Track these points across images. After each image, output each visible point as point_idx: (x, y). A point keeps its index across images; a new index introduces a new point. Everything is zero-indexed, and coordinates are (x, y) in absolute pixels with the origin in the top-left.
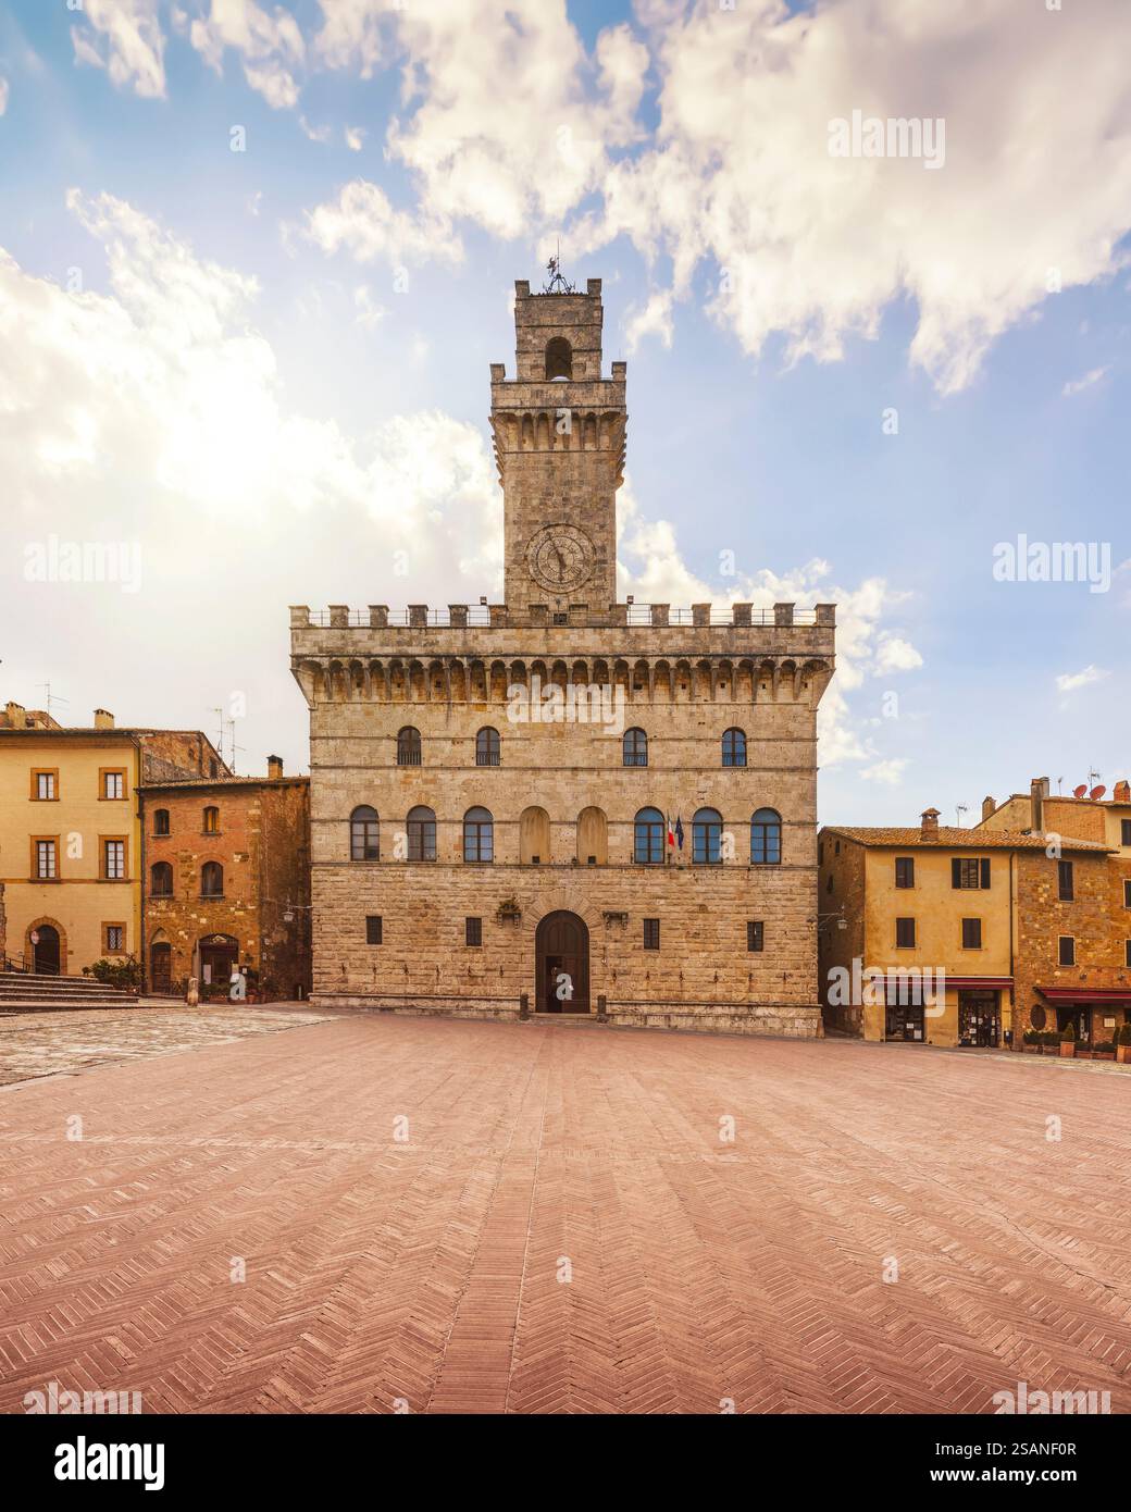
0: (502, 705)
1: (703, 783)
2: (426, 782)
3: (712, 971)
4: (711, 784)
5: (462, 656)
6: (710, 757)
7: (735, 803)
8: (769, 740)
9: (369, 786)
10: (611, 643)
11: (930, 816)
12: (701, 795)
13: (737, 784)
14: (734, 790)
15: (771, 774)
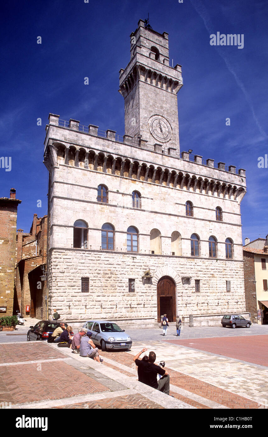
1: (211, 226)
2: (111, 212)
3: (217, 301)
4: (214, 227)
5: (130, 158)
6: (213, 216)
7: (220, 235)
8: (229, 213)
9: (84, 210)
12: (211, 231)
13: (221, 228)
14: (220, 230)
15: (230, 225)
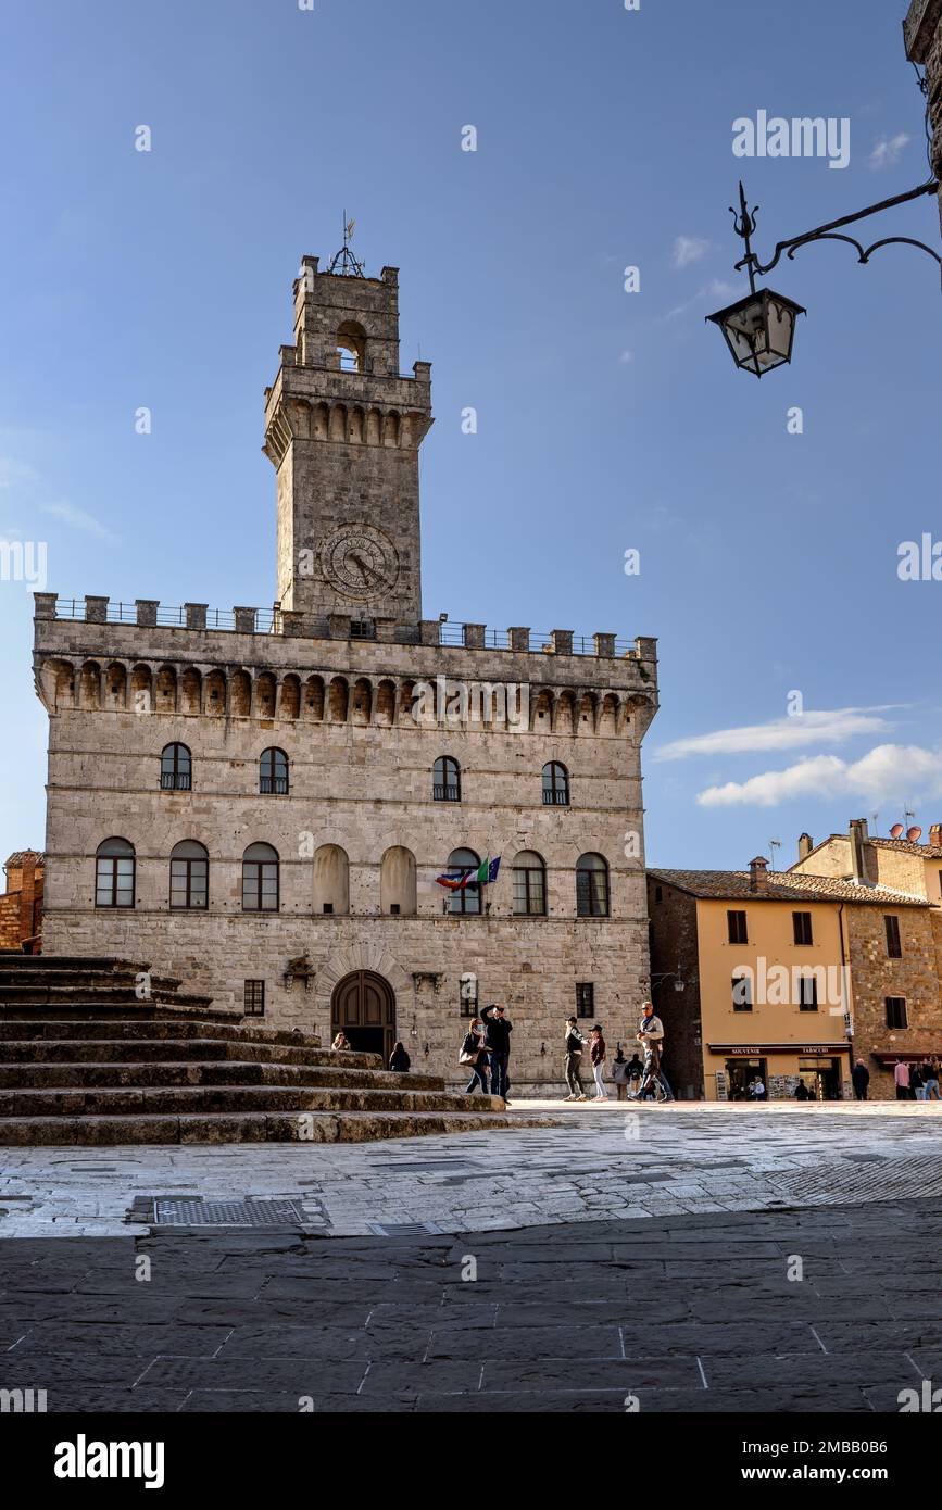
0: (293, 723)
1: (523, 822)
2: (197, 811)
3: (539, 1042)
4: (531, 823)
5: (249, 666)
6: (530, 793)
7: (558, 846)
8: (592, 777)
9: (125, 813)
10: (422, 663)
11: (758, 865)
12: (522, 837)
14: (556, 831)
15: (595, 814)
